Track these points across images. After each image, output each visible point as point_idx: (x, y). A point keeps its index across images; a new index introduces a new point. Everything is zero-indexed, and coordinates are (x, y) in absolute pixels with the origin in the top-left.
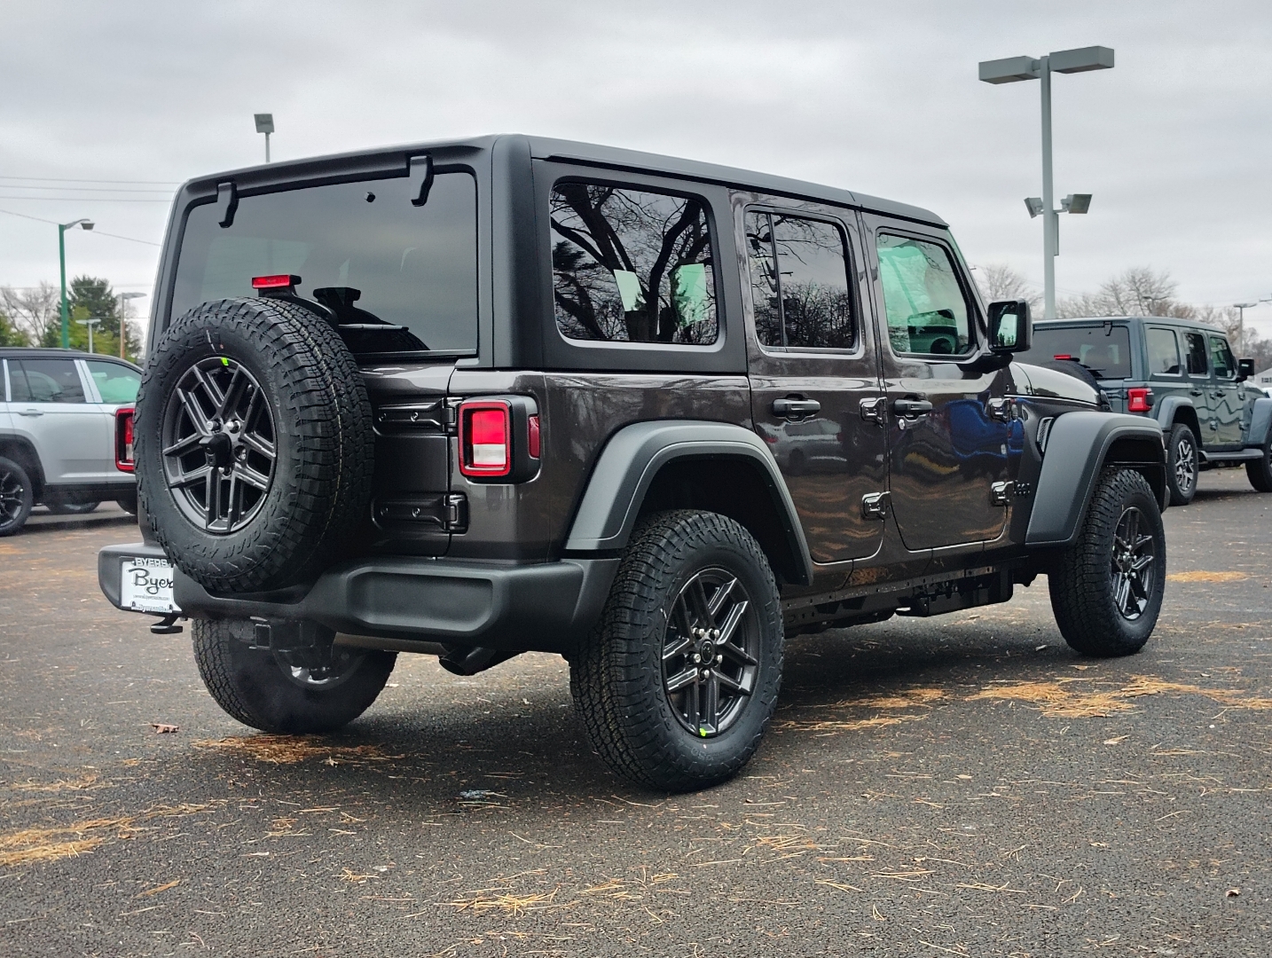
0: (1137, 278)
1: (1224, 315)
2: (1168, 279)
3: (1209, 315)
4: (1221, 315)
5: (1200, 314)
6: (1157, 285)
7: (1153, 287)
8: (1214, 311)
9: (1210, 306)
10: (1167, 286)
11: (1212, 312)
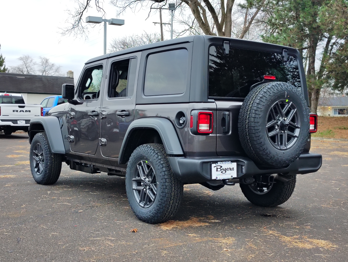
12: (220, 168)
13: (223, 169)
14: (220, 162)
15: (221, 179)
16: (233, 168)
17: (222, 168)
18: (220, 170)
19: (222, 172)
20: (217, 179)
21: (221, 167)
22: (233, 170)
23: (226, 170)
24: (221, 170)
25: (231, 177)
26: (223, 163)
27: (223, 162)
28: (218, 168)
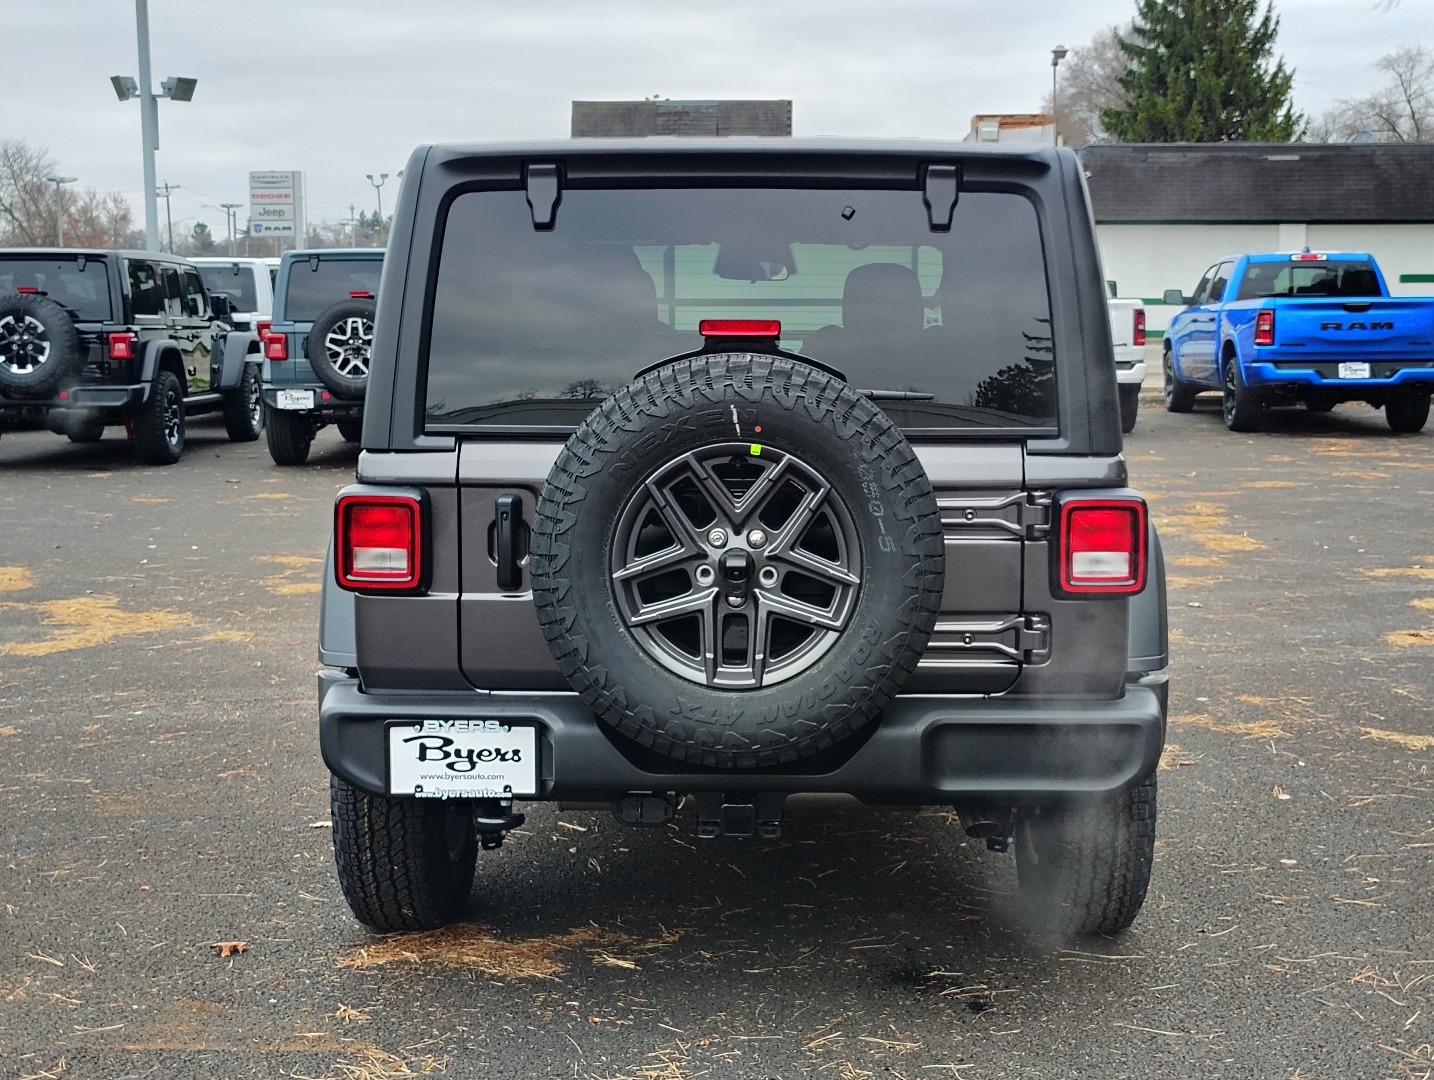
0: (10, 152)
1: (108, 201)
2: (47, 156)
3: (91, 200)
4: (105, 201)
5: (81, 199)
6: (34, 162)
7: (29, 165)
8: (98, 196)
9: (92, 190)
10: (46, 164)
11: (94, 196)
12: (440, 748)
13: (458, 753)
14: (436, 722)
15: (444, 798)
16: (516, 752)
17: (450, 749)
18: (442, 755)
19: (451, 766)
20: (418, 795)
21: (448, 742)
22: (516, 758)
23: (475, 759)
24: (447, 755)
25: (505, 791)
26: (453, 725)
27: (451, 722)
28: (428, 745)
